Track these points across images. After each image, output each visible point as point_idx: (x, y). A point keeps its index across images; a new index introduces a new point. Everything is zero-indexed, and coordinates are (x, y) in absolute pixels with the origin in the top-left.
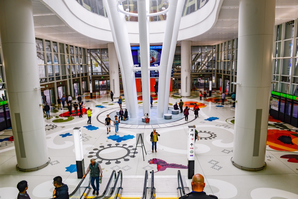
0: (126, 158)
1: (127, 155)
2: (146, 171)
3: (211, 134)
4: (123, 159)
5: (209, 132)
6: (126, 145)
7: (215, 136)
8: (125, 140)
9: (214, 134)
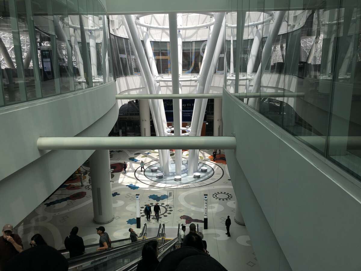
0: (165, 214)
1: (166, 212)
2: (179, 225)
3: (228, 195)
4: (163, 216)
5: (228, 193)
6: (163, 204)
7: (231, 198)
8: (163, 199)
9: (232, 195)
